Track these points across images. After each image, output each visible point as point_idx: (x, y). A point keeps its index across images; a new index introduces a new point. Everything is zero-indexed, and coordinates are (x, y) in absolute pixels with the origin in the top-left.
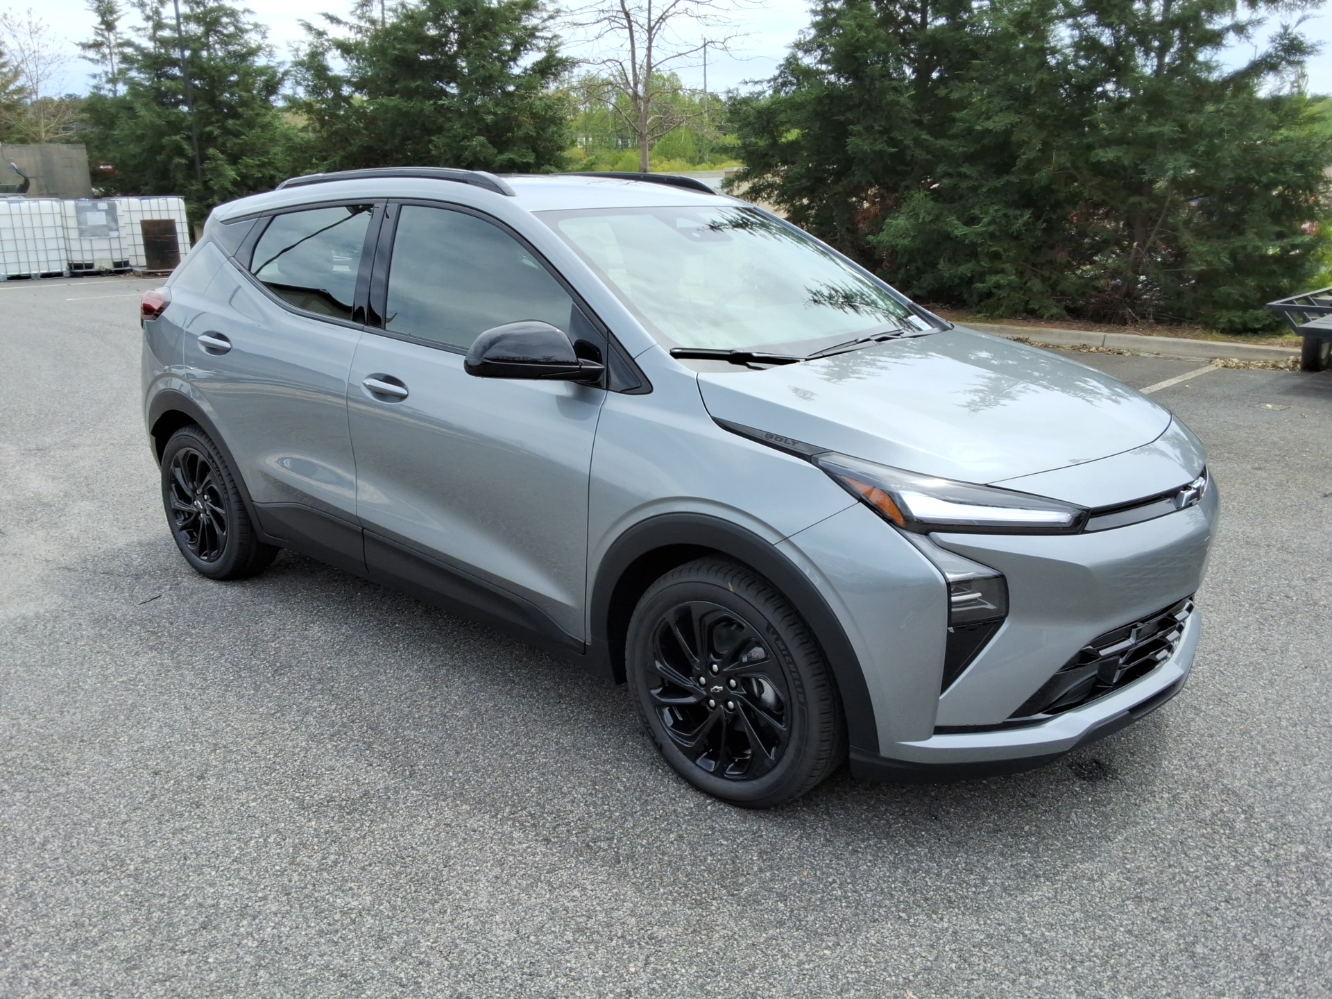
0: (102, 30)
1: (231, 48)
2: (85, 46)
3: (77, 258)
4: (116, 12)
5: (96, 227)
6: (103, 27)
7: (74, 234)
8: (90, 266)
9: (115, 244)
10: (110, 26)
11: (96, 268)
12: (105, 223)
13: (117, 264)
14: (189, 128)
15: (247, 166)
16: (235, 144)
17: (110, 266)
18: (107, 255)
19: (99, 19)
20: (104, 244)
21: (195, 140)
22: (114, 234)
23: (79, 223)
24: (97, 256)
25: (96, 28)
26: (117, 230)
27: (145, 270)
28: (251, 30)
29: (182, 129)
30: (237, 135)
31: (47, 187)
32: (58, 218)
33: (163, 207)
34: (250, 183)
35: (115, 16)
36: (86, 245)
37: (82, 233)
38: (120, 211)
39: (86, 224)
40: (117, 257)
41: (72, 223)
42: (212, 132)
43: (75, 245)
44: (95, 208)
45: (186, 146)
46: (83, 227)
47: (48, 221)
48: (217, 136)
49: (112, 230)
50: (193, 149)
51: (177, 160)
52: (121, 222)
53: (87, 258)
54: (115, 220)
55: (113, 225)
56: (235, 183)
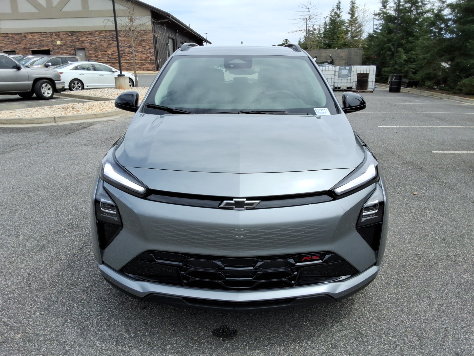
0: (382, 9)
1: (419, 11)
2: (375, 15)
3: (336, 85)
4: (388, 2)
5: (344, 75)
6: (383, 7)
7: (337, 77)
8: (340, 88)
9: (349, 81)
10: (385, 7)
11: (341, 89)
12: (347, 74)
13: (348, 88)
14: (395, 41)
15: (412, 54)
16: (410, 46)
17: (345, 88)
18: (345, 84)
19: (382, 5)
20: (345, 81)
21: (396, 46)
22: (349, 78)
23: (339, 74)
24: (342, 84)
25: (380, 8)
26: (351, 76)
27: (355, 90)
28: (428, 4)
29: (392, 42)
30: (411, 43)
31: (348, 62)
32: (333, 72)
33: (368, 69)
34: (412, 60)
35: (387, 3)
36: (340, 81)
37: (339, 77)
38: (353, 70)
39: (341, 74)
40: (349, 85)
41: (337, 74)
42: (402, 42)
43: (336, 81)
44: (345, 69)
45: (392, 47)
46: (340, 75)
47: (330, 73)
48: (404, 44)
49: (349, 76)
50: (395, 49)
51: (388, 53)
52: (352, 74)
53: (339, 85)
54: (351, 73)
55: (349, 75)
56: (405, 60)
